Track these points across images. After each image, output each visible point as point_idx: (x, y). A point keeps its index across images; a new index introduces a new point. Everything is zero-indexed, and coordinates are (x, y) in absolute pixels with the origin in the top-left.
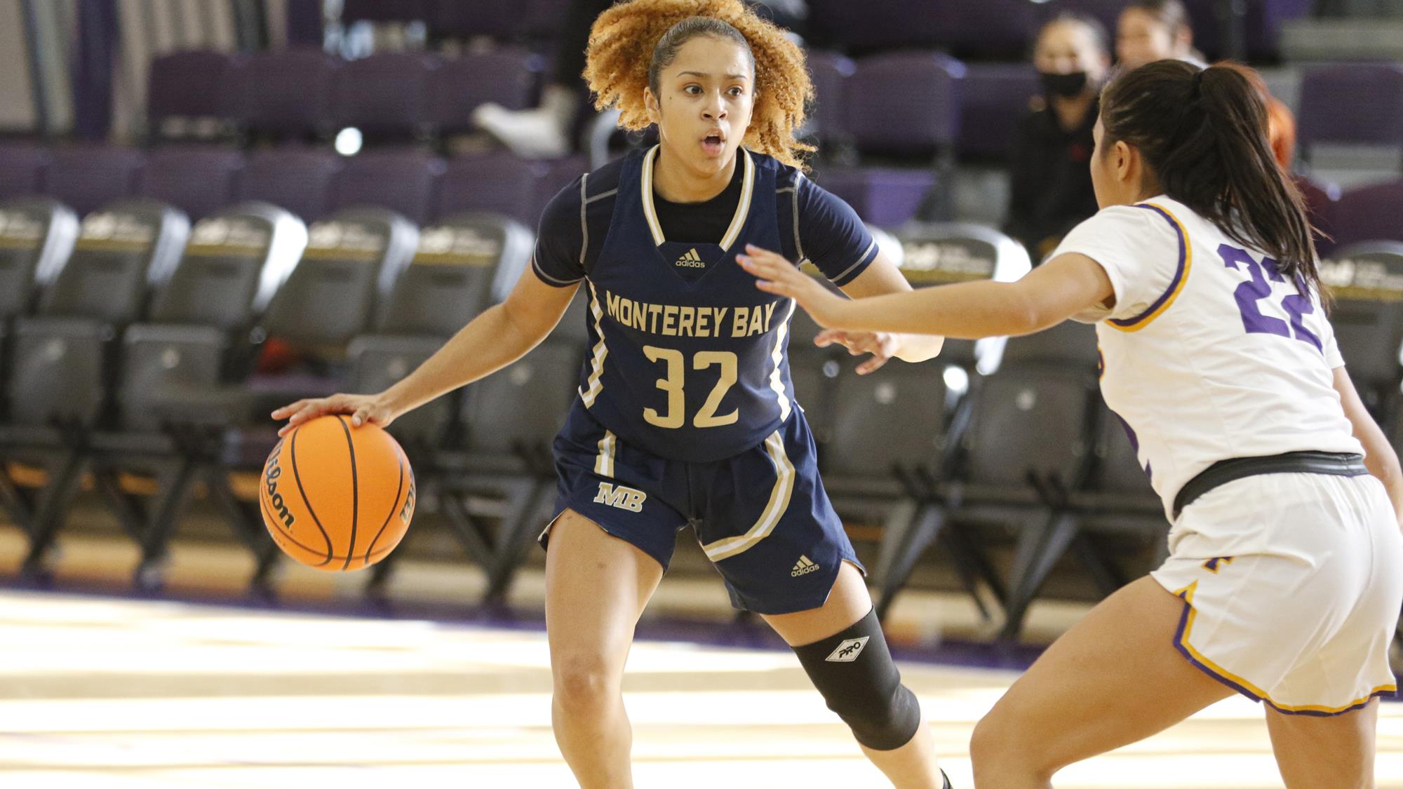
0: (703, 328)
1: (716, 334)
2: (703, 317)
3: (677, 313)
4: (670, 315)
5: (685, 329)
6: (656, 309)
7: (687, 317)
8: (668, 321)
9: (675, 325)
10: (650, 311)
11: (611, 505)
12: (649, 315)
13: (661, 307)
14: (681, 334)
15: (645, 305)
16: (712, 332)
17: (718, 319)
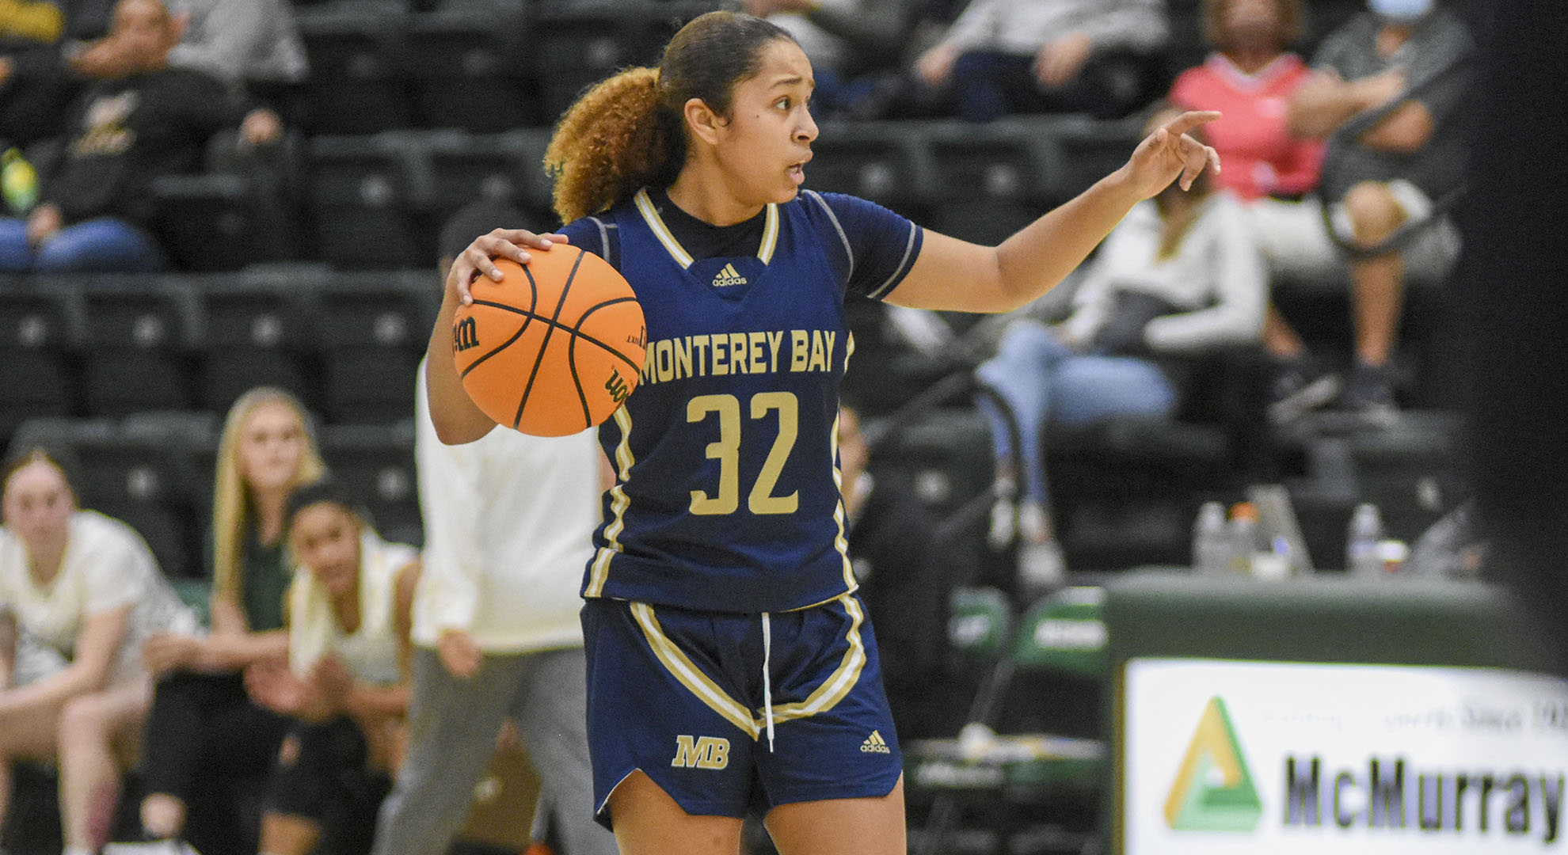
0: (758, 360)
1: (774, 369)
2: (758, 345)
3: (727, 343)
4: (720, 347)
5: (738, 363)
6: (701, 341)
7: (739, 347)
8: (717, 354)
9: (726, 361)
10: (695, 345)
11: (693, 766)
12: (695, 350)
13: (707, 337)
14: (733, 372)
15: (688, 339)
16: (769, 367)
17: (775, 348)
